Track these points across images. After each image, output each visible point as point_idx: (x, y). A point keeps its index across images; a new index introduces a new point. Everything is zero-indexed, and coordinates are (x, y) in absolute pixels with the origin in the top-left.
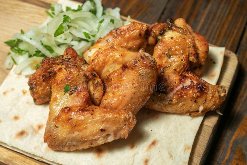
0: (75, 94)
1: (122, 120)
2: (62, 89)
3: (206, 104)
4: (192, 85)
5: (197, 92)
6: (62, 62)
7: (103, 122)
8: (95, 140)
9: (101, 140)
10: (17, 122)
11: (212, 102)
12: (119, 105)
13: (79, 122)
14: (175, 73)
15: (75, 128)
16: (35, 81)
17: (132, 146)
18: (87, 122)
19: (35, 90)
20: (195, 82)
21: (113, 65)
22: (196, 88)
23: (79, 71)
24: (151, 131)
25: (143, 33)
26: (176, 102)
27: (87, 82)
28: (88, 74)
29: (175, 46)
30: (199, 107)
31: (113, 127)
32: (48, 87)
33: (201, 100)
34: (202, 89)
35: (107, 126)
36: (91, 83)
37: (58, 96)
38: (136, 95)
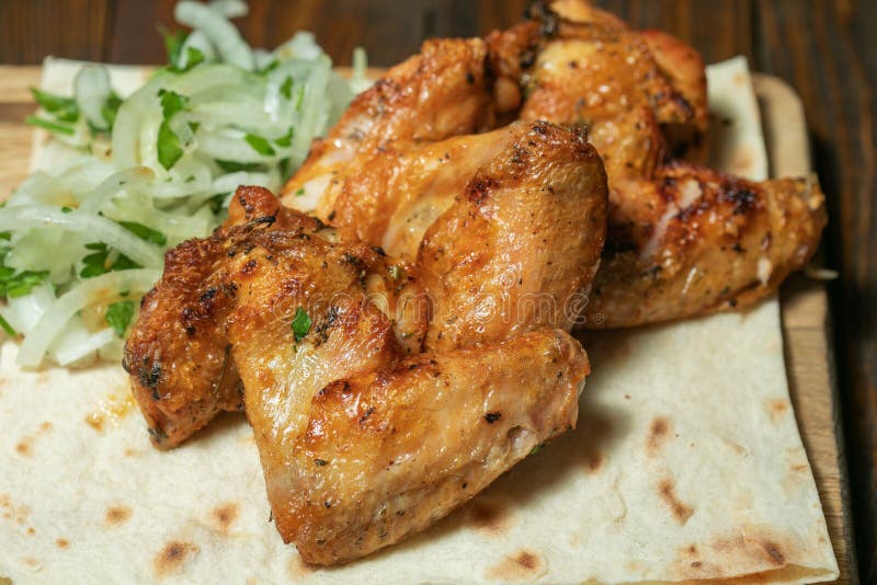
0: (336, 334)
1: (547, 360)
2: (281, 336)
3: (776, 250)
4: (709, 196)
5: (735, 213)
6: (247, 240)
7: (484, 388)
8: (476, 464)
9: (496, 457)
10: (130, 526)
11: (793, 236)
12: (511, 319)
13: (404, 414)
14: (631, 178)
15: (394, 439)
16: (157, 347)
17: (593, 461)
18: (431, 406)
19: (166, 377)
20: (713, 186)
21: (419, 208)
22: (727, 201)
23: (322, 252)
24: (627, 397)
25: (478, 69)
26: (678, 267)
27: (361, 283)
28: (358, 251)
29: (595, 90)
30: (755, 269)
31: (521, 396)
32: (210, 357)
33: (753, 242)
34: (745, 200)
35: (503, 398)
36: (377, 281)
37: (272, 364)
38: (556, 268)
